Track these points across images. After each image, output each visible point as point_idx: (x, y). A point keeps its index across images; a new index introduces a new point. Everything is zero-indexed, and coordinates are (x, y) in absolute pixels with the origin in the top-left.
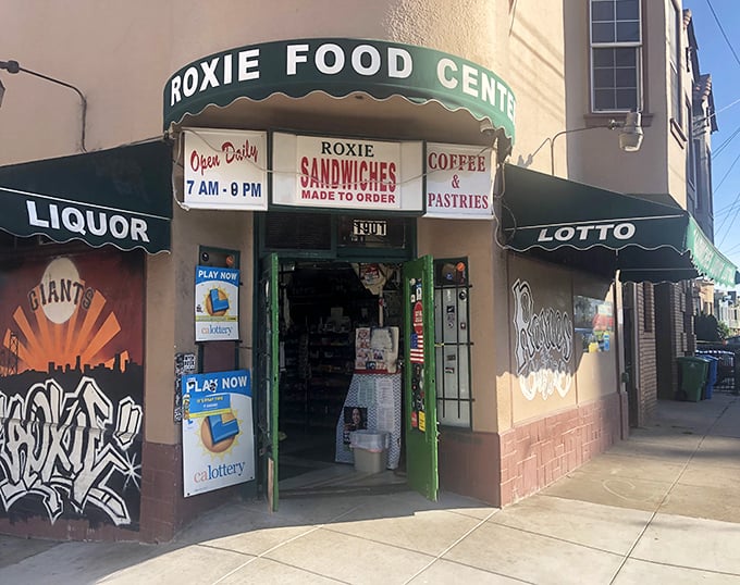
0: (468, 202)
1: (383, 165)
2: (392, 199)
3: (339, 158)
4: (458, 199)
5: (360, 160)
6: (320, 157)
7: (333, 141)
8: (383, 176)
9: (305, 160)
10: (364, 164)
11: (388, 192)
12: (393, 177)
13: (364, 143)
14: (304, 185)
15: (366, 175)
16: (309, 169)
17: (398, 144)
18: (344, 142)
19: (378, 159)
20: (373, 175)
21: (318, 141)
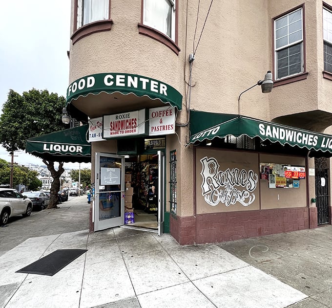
0: (165, 128)
1: (133, 120)
2: (135, 131)
3: (120, 120)
4: (162, 127)
5: (126, 119)
6: (115, 120)
7: (118, 115)
8: (133, 123)
9: (111, 123)
10: (127, 120)
11: (134, 129)
12: (135, 123)
13: (127, 113)
14: (111, 130)
15: (128, 124)
16: (112, 125)
17: (137, 111)
18: (121, 114)
19: (131, 118)
20: (130, 124)
21: (115, 116)
